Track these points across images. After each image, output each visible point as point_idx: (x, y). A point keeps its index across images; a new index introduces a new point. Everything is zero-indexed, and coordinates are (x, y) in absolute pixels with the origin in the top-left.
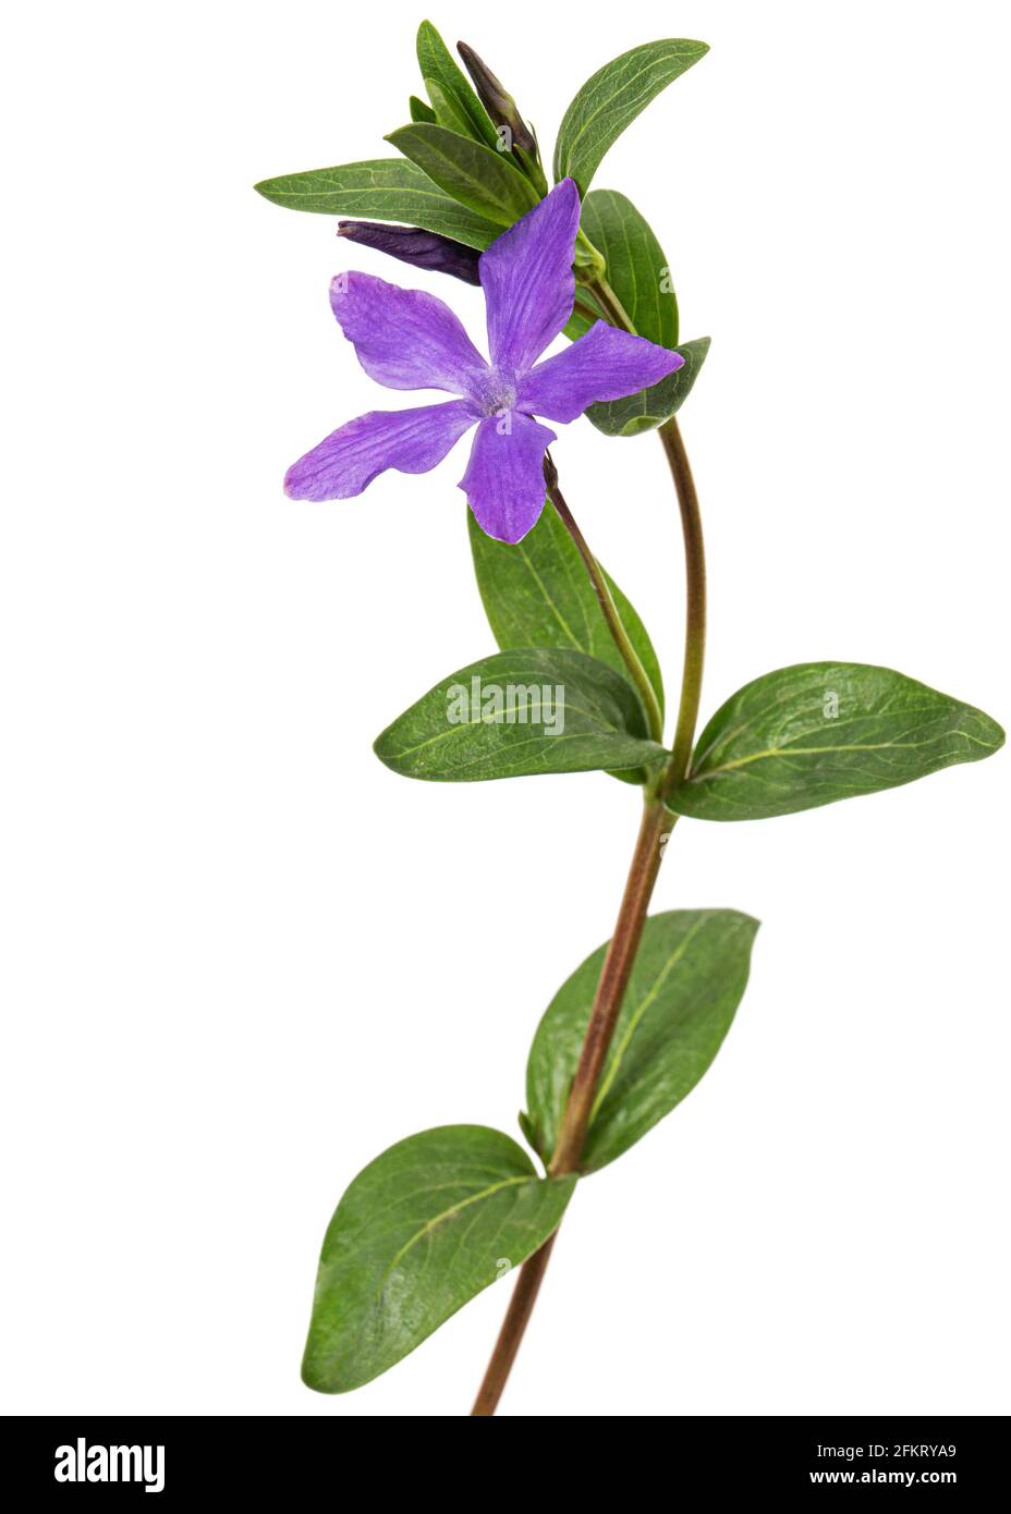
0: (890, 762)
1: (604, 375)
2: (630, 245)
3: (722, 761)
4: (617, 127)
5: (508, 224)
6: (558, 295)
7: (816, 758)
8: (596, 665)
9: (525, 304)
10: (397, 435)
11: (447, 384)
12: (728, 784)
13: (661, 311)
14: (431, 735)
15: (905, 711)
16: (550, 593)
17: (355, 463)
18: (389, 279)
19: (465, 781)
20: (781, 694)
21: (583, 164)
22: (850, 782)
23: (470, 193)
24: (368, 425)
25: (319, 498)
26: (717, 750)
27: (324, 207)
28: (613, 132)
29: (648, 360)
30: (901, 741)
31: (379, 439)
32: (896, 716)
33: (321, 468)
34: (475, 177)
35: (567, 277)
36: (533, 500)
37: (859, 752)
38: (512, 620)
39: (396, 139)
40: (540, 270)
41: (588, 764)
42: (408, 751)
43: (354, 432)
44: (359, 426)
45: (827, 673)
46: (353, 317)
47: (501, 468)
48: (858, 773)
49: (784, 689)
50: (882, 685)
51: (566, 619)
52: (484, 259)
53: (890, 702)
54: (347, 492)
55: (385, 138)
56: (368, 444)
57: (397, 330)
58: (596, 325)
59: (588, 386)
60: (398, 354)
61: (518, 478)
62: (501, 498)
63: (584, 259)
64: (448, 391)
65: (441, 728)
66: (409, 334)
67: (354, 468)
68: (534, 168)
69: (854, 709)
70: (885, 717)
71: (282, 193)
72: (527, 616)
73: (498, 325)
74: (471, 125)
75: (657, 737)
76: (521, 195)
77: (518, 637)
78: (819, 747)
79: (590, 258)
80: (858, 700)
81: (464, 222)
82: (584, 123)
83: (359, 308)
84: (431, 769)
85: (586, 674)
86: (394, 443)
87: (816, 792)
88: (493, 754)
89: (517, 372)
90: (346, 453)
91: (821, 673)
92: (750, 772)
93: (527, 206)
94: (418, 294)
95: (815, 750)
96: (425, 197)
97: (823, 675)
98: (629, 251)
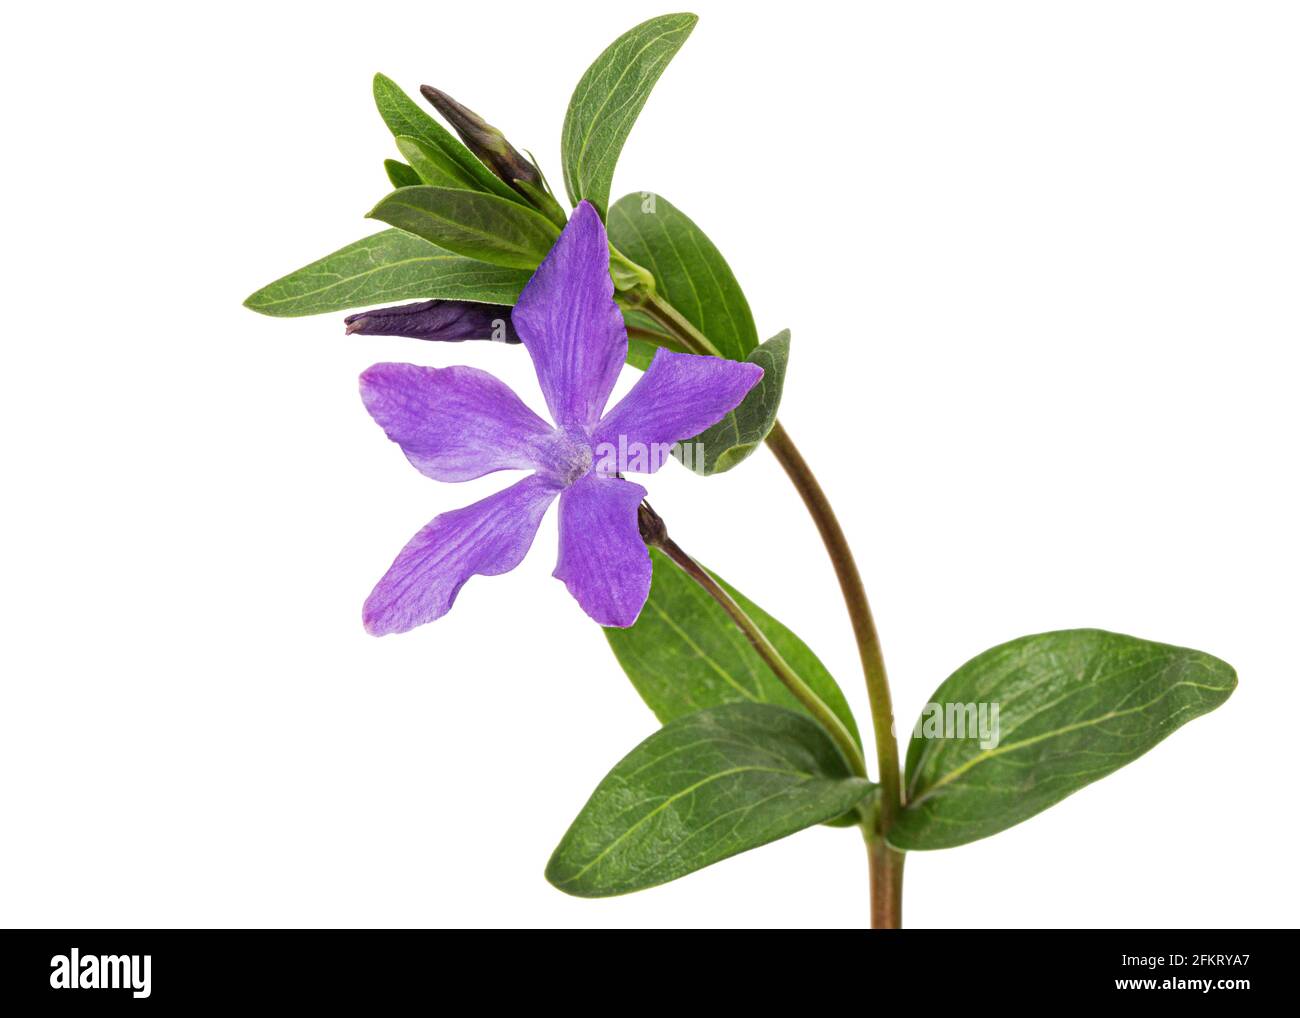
0: (1118, 733)
1: (681, 408)
2: (677, 248)
3: (936, 777)
4: (621, 132)
5: (533, 266)
6: (608, 333)
7: (1037, 749)
8: (769, 711)
9: (575, 352)
10: (473, 534)
11: (512, 462)
12: (950, 802)
13: (731, 310)
14: (606, 843)
15: (1121, 671)
16: (699, 643)
17: (435, 578)
18: (420, 362)
19: (658, 884)
20: (982, 687)
21: (595, 182)
22: (1081, 769)
23: (479, 246)
24: (438, 530)
25: (407, 627)
26: (928, 766)
27: (326, 305)
28: (618, 138)
29: (724, 379)
30: (1123, 708)
31: (454, 545)
32: (1112, 681)
33: (398, 594)
34: (481, 229)
35: (615, 306)
36: (638, 570)
37: (1081, 730)
38: (664, 685)
39: (379, 213)
40: (580, 310)
41: (787, 826)
42: (586, 868)
43: (425, 544)
44: (427, 536)
45: (1025, 650)
46: (393, 413)
47: (596, 542)
48: (1086, 755)
49: (982, 679)
50: (1087, 648)
51: (724, 666)
52: (516, 314)
53: (1102, 664)
54: (434, 613)
55: (367, 216)
56: (444, 553)
57: (442, 416)
58: (657, 356)
59: (666, 425)
60: (451, 443)
61: (615, 549)
62: (603, 576)
63: (628, 280)
64: (515, 469)
65: (614, 833)
66: (456, 417)
67: (435, 584)
68: (543, 198)
69: (1064, 683)
70: (1101, 684)
71: (275, 302)
72: (680, 675)
73: (552, 382)
74: (461, 172)
75: (860, 772)
76: (537, 231)
77: (676, 702)
78: (1037, 734)
79: (633, 278)
80: (1066, 672)
81: (484, 278)
82: (585, 135)
83: (396, 401)
84: (616, 881)
85: (760, 724)
86: (471, 544)
87: (1047, 789)
88: (680, 846)
89: (587, 429)
90: (423, 569)
91: (1018, 651)
92: (970, 782)
93: (548, 242)
94: (456, 371)
95: (1035, 740)
96: (434, 263)
97: (1020, 654)
98: (678, 255)
